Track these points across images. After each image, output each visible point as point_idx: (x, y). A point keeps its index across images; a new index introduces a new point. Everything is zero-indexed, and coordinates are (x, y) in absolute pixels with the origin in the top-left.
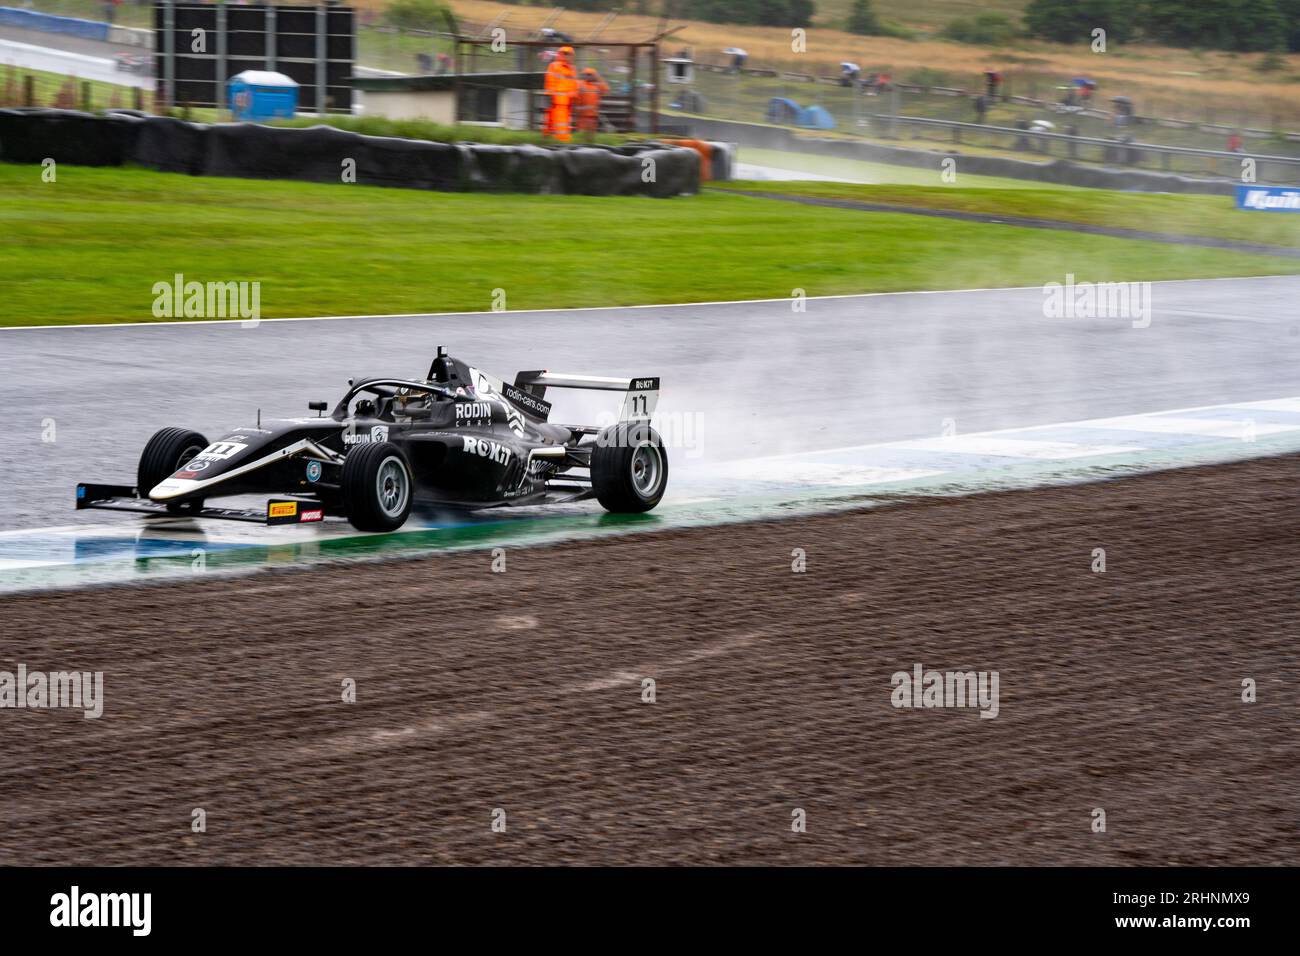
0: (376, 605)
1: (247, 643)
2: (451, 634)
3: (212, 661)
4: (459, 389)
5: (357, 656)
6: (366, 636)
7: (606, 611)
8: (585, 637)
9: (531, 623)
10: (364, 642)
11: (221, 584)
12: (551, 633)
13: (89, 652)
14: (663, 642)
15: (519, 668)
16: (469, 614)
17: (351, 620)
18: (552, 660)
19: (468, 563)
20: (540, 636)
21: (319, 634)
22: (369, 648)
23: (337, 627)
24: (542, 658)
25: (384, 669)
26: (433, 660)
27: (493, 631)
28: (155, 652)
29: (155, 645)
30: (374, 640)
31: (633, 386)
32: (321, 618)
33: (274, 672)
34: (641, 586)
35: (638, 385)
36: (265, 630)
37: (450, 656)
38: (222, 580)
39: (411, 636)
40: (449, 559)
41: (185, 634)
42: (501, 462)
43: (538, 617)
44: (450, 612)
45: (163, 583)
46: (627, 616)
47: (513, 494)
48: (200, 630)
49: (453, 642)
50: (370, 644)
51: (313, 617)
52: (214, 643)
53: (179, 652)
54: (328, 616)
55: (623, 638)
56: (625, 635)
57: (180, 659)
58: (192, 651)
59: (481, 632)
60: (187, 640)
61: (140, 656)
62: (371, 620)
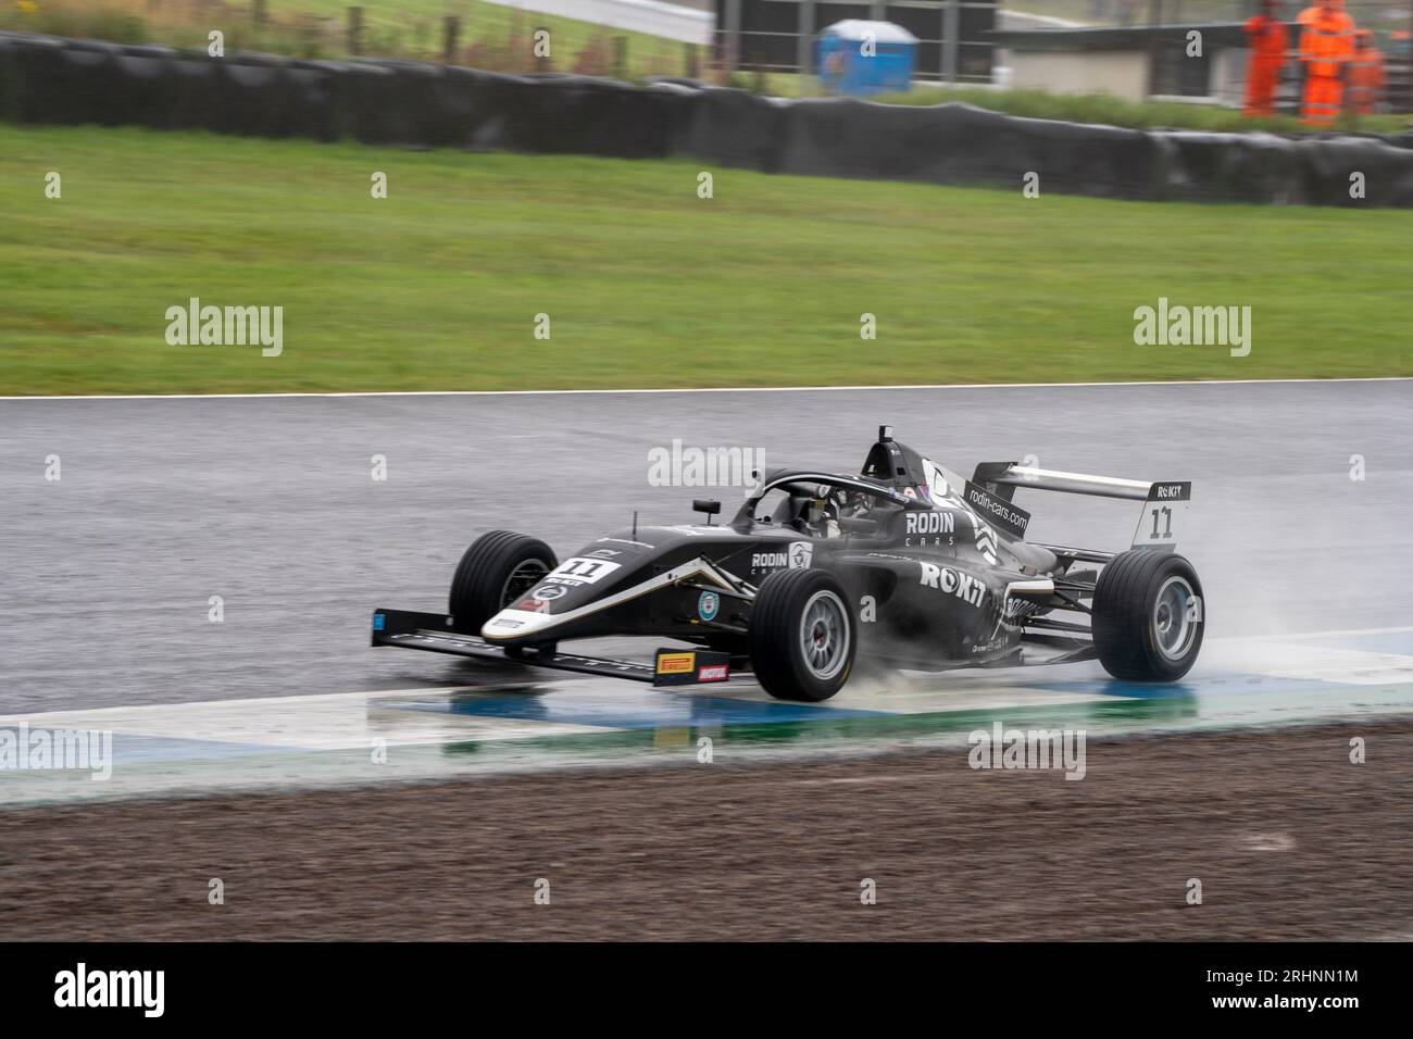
0: (1057, 807)
1: (880, 852)
2: (1169, 854)
3: (833, 877)
5: (1038, 880)
6: (1046, 851)
9: (1284, 843)
10: (1043, 859)
11: (837, 767)
12: (1316, 860)
13: (663, 857)
15: (1270, 909)
16: (1192, 826)
17: (1024, 827)
18: (1321, 900)
19: (1185, 750)
20: (1301, 864)
21: (979, 845)
22: (1051, 868)
23: (1004, 835)
24: (1306, 896)
25: (1075, 900)
26: (1143, 890)
27: (1229, 853)
28: (753, 862)
29: (755, 852)
30: (1059, 857)
31: (1153, 495)
32: (982, 821)
33: (919, 897)
35: (1161, 492)
36: (904, 836)
37: (1169, 886)
38: (838, 762)
39: (1109, 854)
40: (1158, 744)
41: (793, 837)
43: (1292, 834)
44: (1166, 821)
45: (756, 763)
48: (813, 832)
49: (1171, 867)
50: (1053, 863)
51: (969, 820)
52: (833, 851)
53: (784, 862)
54: (988, 820)
57: (788, 873)
58: (801, 861)
59: (1213, 853)
60: (796, 845)
61: (733, 866)
62: (1051, 829)
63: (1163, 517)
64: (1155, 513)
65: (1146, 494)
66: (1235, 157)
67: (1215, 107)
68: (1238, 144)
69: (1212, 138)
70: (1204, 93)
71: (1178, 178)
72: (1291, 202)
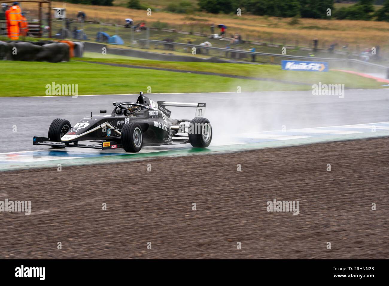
4: (147, 106)
31: (198, 106)
35: (200, 105)
42: (165, 130)
47: (167, 141)
63: (200, 111)
64: (199, 110)
65: (197, 106)
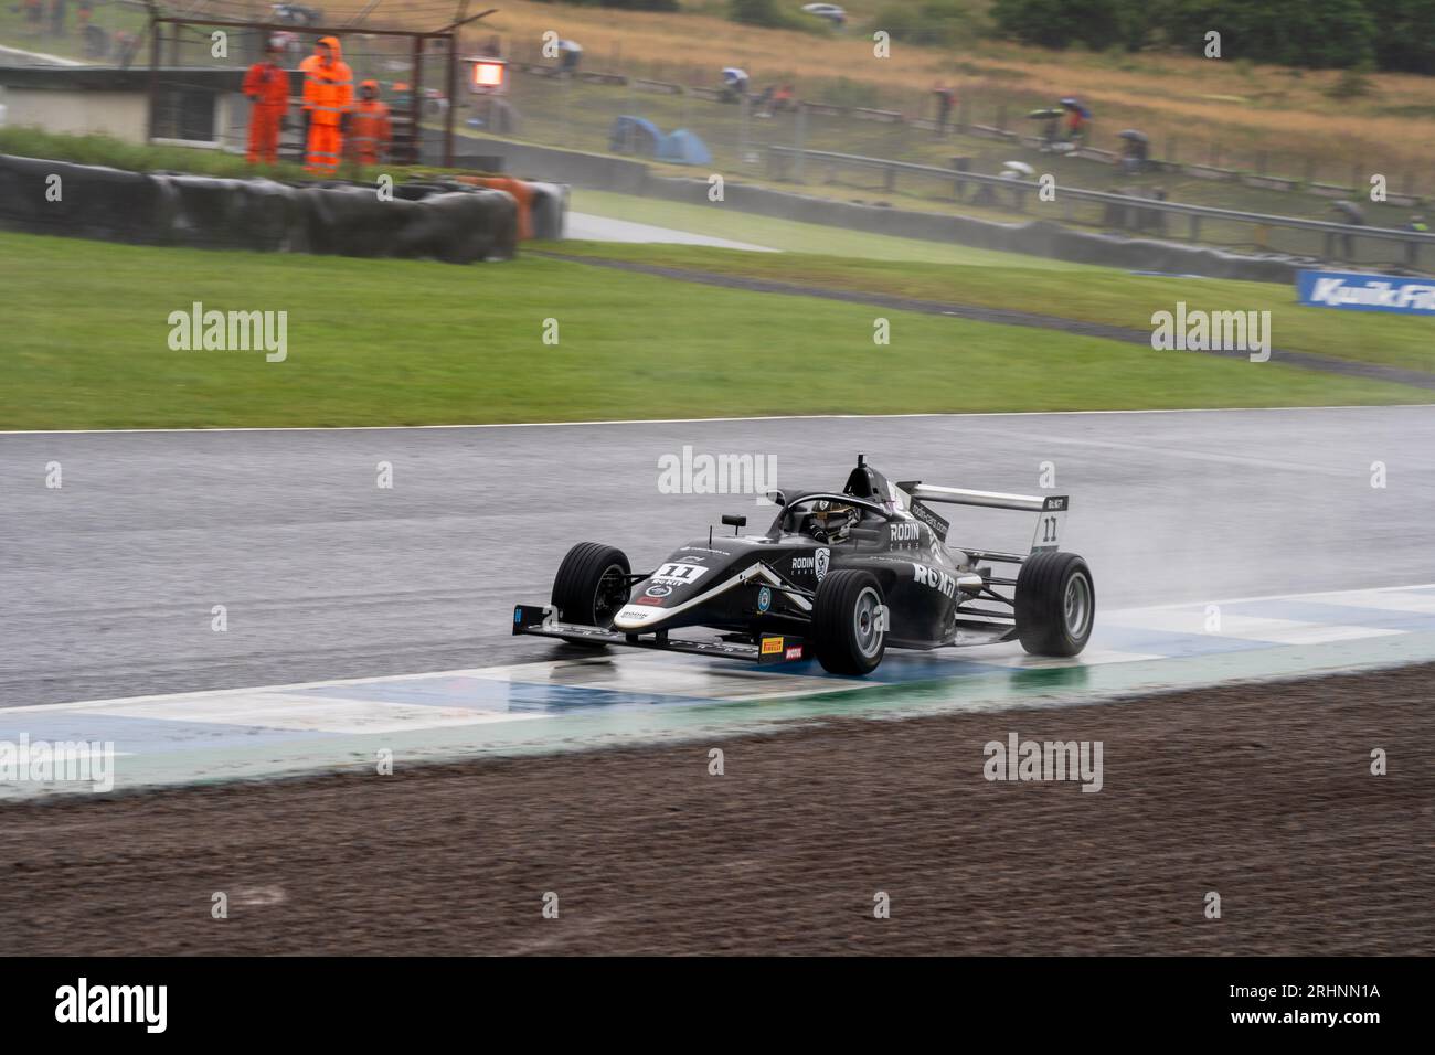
0: (44, 868)
2: (157, 912)
7: (388, 880)
8: (358, 918)
9: (277, 896)
12: (307, 912)
14: (470, 926)
16: (185, 882)
17: (8, 890)
19: (180, 805)
20: (291, 917)
34: (435, 842)
39: (97, 914)
40: (153, 799)
43: (284, 887)
44: (156, 878)
46: (418, 887)
49: (163, 924)
55: (414, 921)
56: (414, 915)
66: (240, 202)
67: (221, 152)
68: (242, 190)
69: (217, 183)
70: (209, 138)
71: (181, 223)
72: (294, 250)
